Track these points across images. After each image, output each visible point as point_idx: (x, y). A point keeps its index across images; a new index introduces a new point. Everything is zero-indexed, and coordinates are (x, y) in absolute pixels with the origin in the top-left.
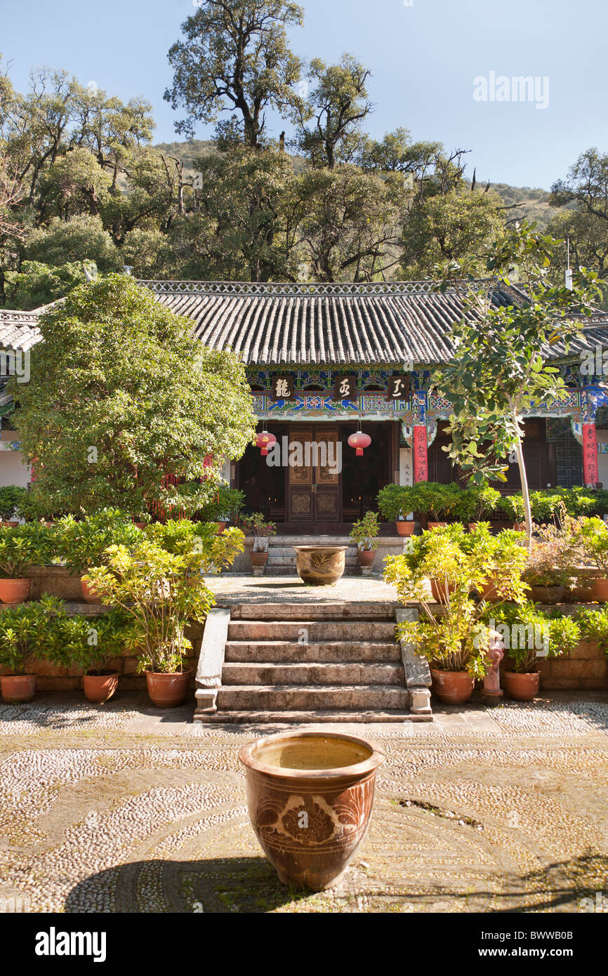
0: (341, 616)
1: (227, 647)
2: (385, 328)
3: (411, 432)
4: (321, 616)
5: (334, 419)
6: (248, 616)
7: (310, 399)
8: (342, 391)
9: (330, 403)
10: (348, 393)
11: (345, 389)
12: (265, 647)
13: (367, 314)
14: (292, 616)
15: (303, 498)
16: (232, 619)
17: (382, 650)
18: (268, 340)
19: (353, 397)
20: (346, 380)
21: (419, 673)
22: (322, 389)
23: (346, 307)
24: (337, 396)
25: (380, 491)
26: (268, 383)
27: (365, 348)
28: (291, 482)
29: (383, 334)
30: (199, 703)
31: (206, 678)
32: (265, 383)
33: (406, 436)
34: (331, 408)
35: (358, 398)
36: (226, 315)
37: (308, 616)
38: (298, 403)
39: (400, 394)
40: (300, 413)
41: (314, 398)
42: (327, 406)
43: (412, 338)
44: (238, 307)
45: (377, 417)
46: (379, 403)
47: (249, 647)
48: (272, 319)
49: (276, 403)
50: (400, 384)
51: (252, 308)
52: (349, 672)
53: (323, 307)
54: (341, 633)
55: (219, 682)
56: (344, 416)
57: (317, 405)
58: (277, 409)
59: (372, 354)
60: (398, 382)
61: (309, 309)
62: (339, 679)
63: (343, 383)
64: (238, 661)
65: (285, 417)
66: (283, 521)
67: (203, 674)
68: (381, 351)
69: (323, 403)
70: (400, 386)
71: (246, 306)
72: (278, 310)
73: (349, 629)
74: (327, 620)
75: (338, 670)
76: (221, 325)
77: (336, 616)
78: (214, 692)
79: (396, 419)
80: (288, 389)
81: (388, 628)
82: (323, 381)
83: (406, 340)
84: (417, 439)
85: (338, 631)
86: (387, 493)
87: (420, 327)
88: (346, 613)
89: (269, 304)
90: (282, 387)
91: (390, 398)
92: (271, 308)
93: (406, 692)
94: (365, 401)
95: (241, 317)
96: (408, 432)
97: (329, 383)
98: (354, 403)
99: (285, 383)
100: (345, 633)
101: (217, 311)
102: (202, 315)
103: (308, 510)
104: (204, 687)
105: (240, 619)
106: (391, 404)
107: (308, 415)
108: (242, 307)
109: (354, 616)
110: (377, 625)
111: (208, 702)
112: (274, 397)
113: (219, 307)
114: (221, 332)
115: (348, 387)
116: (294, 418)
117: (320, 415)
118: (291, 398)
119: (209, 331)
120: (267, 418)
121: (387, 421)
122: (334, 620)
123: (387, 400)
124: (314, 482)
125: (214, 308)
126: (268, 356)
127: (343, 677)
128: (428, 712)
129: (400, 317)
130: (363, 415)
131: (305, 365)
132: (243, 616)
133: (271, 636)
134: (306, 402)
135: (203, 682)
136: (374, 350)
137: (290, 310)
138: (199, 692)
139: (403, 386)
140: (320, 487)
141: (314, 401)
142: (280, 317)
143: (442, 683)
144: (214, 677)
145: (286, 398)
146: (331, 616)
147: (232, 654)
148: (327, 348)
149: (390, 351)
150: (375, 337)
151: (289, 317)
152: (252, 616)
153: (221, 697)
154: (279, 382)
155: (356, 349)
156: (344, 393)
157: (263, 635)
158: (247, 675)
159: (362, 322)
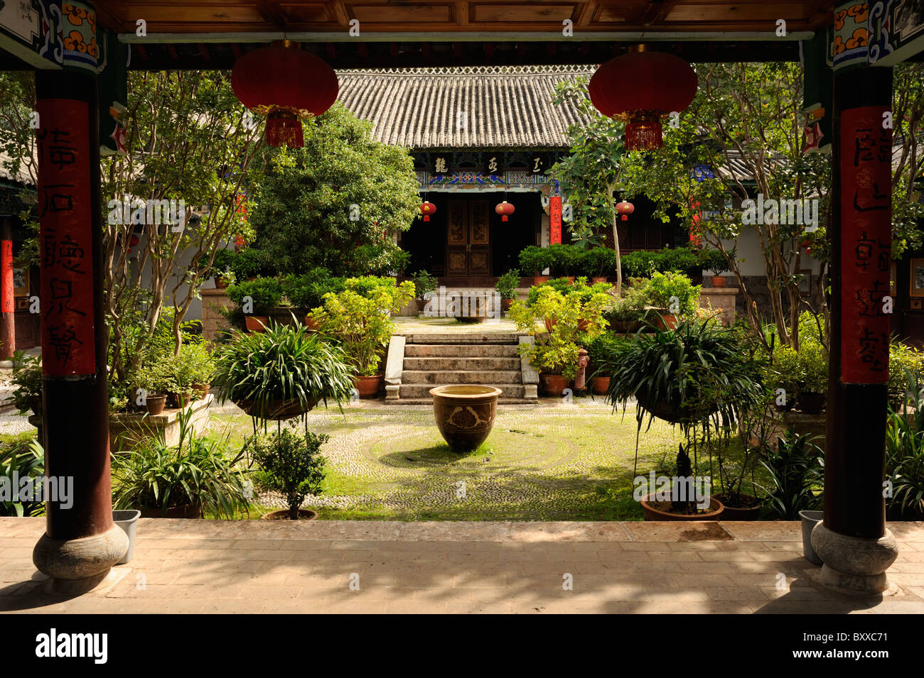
0: (481, 341)
1: (404, 361)
2: (528, 111)
3: (548, 202)
4: (468, 341)
5: (484, 191)
6: (418, 341)
7: (464, 174)
8: (490, 168)
9: (481, 177)
10: (495, 169)
11: (493, 167)
12: (430, 361)
13: (514, 96)
14: (448, 341)
15: (459, 257)
16: (407, 343)
17: (508, 362)
18: (428, 124)
19: (500, 172)
20: (494, 159)
21: (531, 375)
22: (474, 166)
23: (496, 88)
24: (486, 172)
25: (522, 251)
26: (429, 160)
27: (510, 132)
28: (449, 243)
29: (526, 118)
30: (388, 393)
31: (391, 379)
32: (426, 161)
33: (544, 205)
34: (481, 182)
35: (504, 173)
36: (392, 98)
37: (459, 341)
38: (454, 178)
39: (539, 170)
40: (456, 186)
41: (467, 173)
42: (478, 180)
43: (551, 123)
44: (402, 89)
45: (520, 189)
46: (522, 177)
47: (419, 360)
48: (432, 101)
49: (436, 178)
50: (539, 162)
51: (414, 90)
52: (485, 375)
53: (477, 88)
54: (481, 352)
55: (400, 381)
56: (493, 189)
57: (470, 179)
58: (436, 183)
59: (515, 139)
60: (537, 160)
61: (464, 90)
62: (479, 380)
63: (492, 161)
64: (411, 370)
65: (443, 190)
66: (442, 276)
67: (389, 377)
68: (523, 135)
69: (474, 177)
70: (539, 164)
71: (409, 88)
72: (437, 92)
73: (486, 350)
74: (472, 344)
75: (478, 375)
76: (388, 108)
77: (478, 341)
78: (398, 387)
79: (536, 190)
80: (446, 166)
81: (513, 348)
82: (475, 159)
83: (545, 123)
84: (553, 207)
85: (479, 351)
86: (526, 253)
87: (559, 110)
88: (485, 339)
89: (429, 85)
90: (440, 165)
91: (531, 173)
92: (431, 89)
93: (522, 387)
94: (510, 177)
95: (404, 99)
96: (546, 202)
97: (480, 160)
98: (500, 178)
99: (443, 161)
100: (484, 352)
101: (384, 93)
102: (371, 98)
103: (464, 267)
104: (390, 384)
105: (412, 343)
106: (531, 179)
107: (462, 188)
108: (406, 88)
109: (490, 341)
110: (505, 346)
111: (393, 392)
112: (434, 173)
113: (386, 89)
114: (389, 115)
115: (496, 164)
116: (451, 190)
117: (473, 187)
118: (448, 174)
119: (378, 115)
120: (428, 191)
121: (528, 192)
122: (476, 344)
123: (528, 175)
124: (468, 243)
125: (381, 90)
126: (429, 139)
127: (482, 379)
128: (535, 399)
129: (543, 100)
130: (508, 187)
131: (460, 148)
132: (414, 341)
133: (434, 354)
134: (460, 177)
135: (390, 381)
136: (517, 133)
137: (447, 92)
138: (388, 387)
139: (541, 163)
140: (474, 247)
141: (468, 177)
142: (439, 100)
143: (548, 383)
144: (396, 379)
145: (444, 174)
146: (474, 341)
147: (407, 365)
148: (478, 132)
149: (530, 135)
150: (519, 122)
151: (446, 100)
152: (421, 341)
153: (402, 390)
154: (438, 160)
155: (502, 133)
156: (493, 169)
157: (429, 353)
158: (418, 377)
159: (509, 105)
